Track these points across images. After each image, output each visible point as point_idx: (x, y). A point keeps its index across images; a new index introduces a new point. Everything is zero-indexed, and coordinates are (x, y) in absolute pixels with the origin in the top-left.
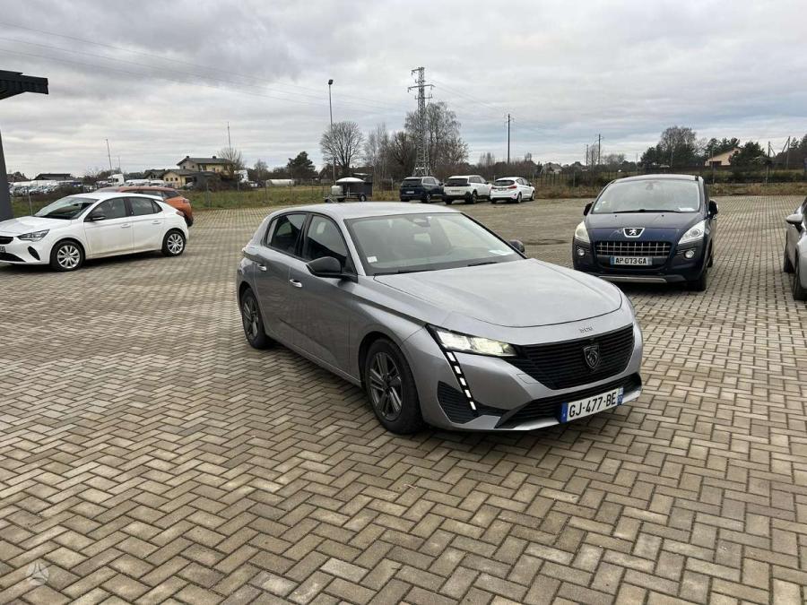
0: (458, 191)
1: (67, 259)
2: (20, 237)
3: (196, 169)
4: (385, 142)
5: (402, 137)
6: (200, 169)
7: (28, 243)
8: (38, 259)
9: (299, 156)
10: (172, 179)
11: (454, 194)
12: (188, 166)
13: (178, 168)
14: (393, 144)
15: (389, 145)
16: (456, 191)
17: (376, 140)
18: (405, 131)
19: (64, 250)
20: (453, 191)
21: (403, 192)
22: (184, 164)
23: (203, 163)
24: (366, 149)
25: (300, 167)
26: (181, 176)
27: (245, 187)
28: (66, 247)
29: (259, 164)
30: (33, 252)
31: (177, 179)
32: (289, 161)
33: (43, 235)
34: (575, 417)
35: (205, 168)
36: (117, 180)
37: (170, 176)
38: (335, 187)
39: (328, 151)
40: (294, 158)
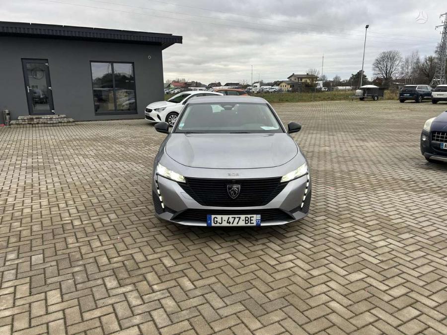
0: (442, 95)
1: (173, 121)
2: (155, 110)
3: (297, 81)
4: (418, 62)
5: (431, 59)
6: (299, 81)
7: (157, 113)
8: (160, 120)
9: (358, 73)
10: (283, 86)
11: (439, 97)
12: (293, 79)
13: (288, 80)
14: (423, 65)
15: (421, 65)
16: (440, 95)
17: (410, 61)
18: (434, 55)
19: (172, 117)
20: (438, 95)
21: (401, 94)
22: (291, 78)
23: (300, 77)
24: (402, 68)
25: (358, 79)
26: (288, 84)
27: (319, 90)
28: (173, 116)
29: (336, 78)
30: (159, 117)
31: (286, 86)
32: (351, 76)
33: (163, 110)
34: (218, 225)
35: (301, 80)
36: (256, 86)
37: (283, 84)
38: (358, 91)
39: (377, 69)
40: (355, 74)
